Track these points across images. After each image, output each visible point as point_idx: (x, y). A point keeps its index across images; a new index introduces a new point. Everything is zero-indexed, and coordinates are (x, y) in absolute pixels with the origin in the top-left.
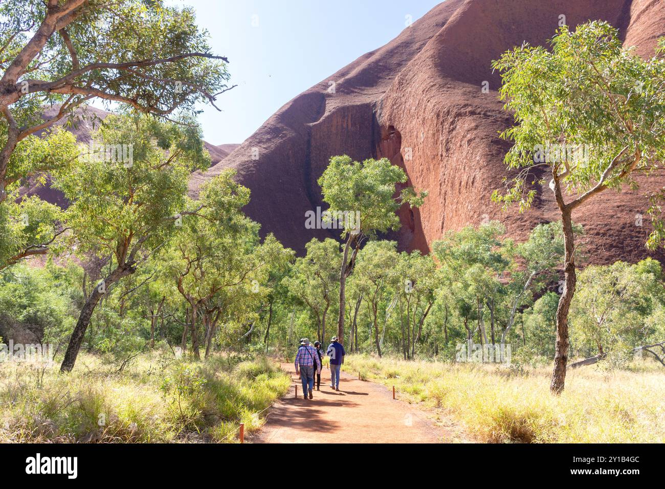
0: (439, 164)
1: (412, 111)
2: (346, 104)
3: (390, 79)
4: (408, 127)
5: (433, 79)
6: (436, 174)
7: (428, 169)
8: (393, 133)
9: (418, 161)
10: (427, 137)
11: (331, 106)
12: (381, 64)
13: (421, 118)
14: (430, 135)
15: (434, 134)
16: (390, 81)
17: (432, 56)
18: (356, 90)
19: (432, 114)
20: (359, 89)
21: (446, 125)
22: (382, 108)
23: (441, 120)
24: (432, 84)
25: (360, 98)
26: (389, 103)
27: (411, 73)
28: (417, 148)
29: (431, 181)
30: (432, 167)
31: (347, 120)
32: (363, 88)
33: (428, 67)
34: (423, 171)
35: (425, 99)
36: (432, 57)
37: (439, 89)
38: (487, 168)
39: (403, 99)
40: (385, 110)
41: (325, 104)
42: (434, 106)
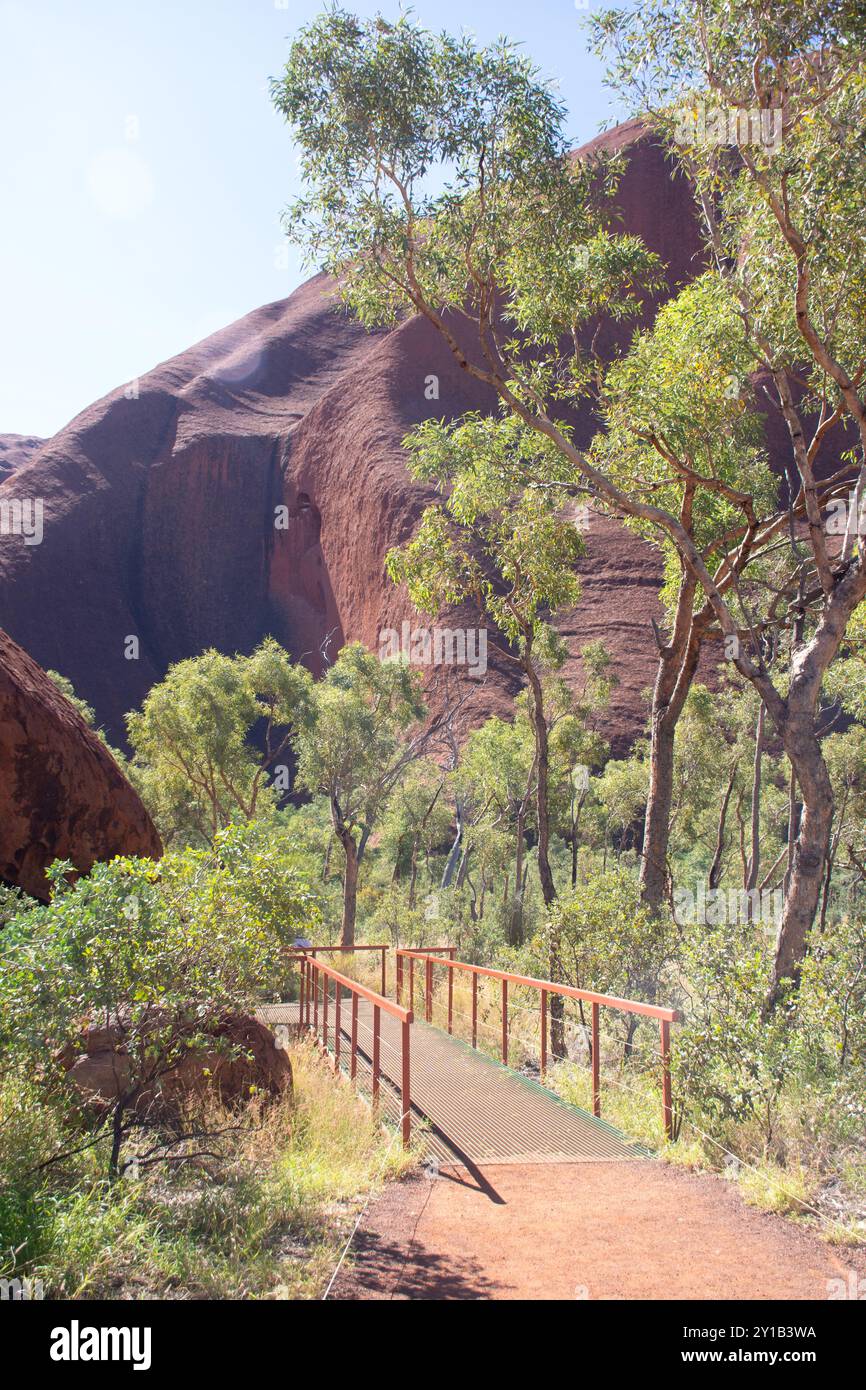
0: (379, 590)
1: (342, 475)
2: (219, 432)
3: (310, 383)
4: (333, 504)
5: (383, 423)
6: (374, 607)
7: (362, 595)
8: (307, 507)
9: (345, 574)
10: (363, 536)
11: (190, 428)
12: (295, 345)
13: (356, 494)
14: (369, 534)
15: (375, 535)
16: (311, 388)
17: (387, 374)
18: (242, 400)
19: (376, 495)
20: (248, 397)
21: (397, 524)
22: (289, 454)
23: (389, 511)
24: (380, 433)
25: (247, 420)
26: (304, 446)
27: (347, 396)
28: (345, 550)
29: (365, 618)
30: (367, 593)
31: (221, 466)
32: (255, 395)
33: (378, 395)
34: (352, 594)
35: (367, 461)
36: (386, 376)
37: (392, 449)
38: (449, 618)
39: (330, 448)
40: (294, 459)
41: (176, 423)
42: (380, 481)
